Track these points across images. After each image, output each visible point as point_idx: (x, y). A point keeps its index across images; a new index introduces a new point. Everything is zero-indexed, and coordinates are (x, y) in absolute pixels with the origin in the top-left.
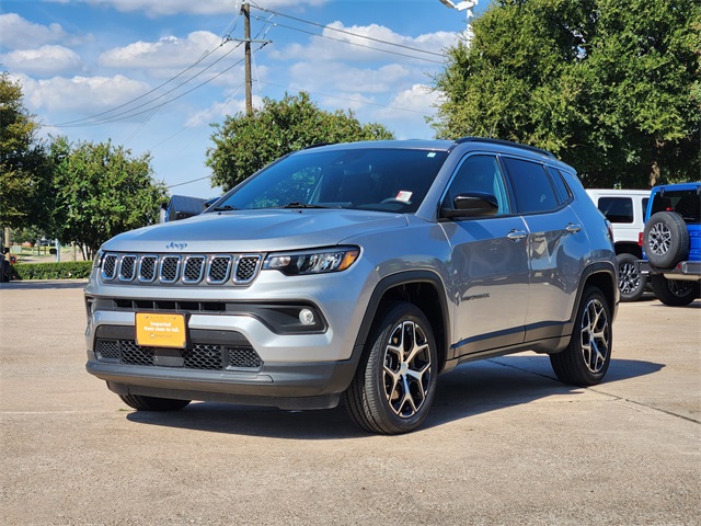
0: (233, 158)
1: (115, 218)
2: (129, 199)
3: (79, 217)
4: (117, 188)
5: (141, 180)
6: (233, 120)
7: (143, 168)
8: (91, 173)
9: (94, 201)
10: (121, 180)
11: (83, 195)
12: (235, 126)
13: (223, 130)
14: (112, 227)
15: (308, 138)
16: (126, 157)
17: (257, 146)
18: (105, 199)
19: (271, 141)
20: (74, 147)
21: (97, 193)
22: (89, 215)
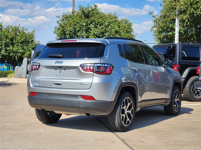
0: (65, 30)
1: (19, 55)
2: (25, 47)
3: (5, 54)
4: (21, 43)
5: (31, 40)
6: (66, 15)
7: (32, 36)
8: (10, 37)
9: (11, 48)
10: (22, 39)
11: (7, 45)
12: (66, 17)
13: (61, 19)
14: (18, 58)
15: (97, 23)
16: (25, 31)
17: (75, 25)
18: (16, 47)
19: (81, 23)
20: (4, 27)
21: (13, 44)
22: (9, 53)
